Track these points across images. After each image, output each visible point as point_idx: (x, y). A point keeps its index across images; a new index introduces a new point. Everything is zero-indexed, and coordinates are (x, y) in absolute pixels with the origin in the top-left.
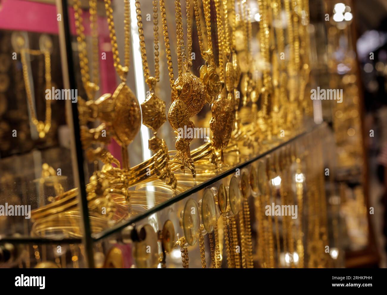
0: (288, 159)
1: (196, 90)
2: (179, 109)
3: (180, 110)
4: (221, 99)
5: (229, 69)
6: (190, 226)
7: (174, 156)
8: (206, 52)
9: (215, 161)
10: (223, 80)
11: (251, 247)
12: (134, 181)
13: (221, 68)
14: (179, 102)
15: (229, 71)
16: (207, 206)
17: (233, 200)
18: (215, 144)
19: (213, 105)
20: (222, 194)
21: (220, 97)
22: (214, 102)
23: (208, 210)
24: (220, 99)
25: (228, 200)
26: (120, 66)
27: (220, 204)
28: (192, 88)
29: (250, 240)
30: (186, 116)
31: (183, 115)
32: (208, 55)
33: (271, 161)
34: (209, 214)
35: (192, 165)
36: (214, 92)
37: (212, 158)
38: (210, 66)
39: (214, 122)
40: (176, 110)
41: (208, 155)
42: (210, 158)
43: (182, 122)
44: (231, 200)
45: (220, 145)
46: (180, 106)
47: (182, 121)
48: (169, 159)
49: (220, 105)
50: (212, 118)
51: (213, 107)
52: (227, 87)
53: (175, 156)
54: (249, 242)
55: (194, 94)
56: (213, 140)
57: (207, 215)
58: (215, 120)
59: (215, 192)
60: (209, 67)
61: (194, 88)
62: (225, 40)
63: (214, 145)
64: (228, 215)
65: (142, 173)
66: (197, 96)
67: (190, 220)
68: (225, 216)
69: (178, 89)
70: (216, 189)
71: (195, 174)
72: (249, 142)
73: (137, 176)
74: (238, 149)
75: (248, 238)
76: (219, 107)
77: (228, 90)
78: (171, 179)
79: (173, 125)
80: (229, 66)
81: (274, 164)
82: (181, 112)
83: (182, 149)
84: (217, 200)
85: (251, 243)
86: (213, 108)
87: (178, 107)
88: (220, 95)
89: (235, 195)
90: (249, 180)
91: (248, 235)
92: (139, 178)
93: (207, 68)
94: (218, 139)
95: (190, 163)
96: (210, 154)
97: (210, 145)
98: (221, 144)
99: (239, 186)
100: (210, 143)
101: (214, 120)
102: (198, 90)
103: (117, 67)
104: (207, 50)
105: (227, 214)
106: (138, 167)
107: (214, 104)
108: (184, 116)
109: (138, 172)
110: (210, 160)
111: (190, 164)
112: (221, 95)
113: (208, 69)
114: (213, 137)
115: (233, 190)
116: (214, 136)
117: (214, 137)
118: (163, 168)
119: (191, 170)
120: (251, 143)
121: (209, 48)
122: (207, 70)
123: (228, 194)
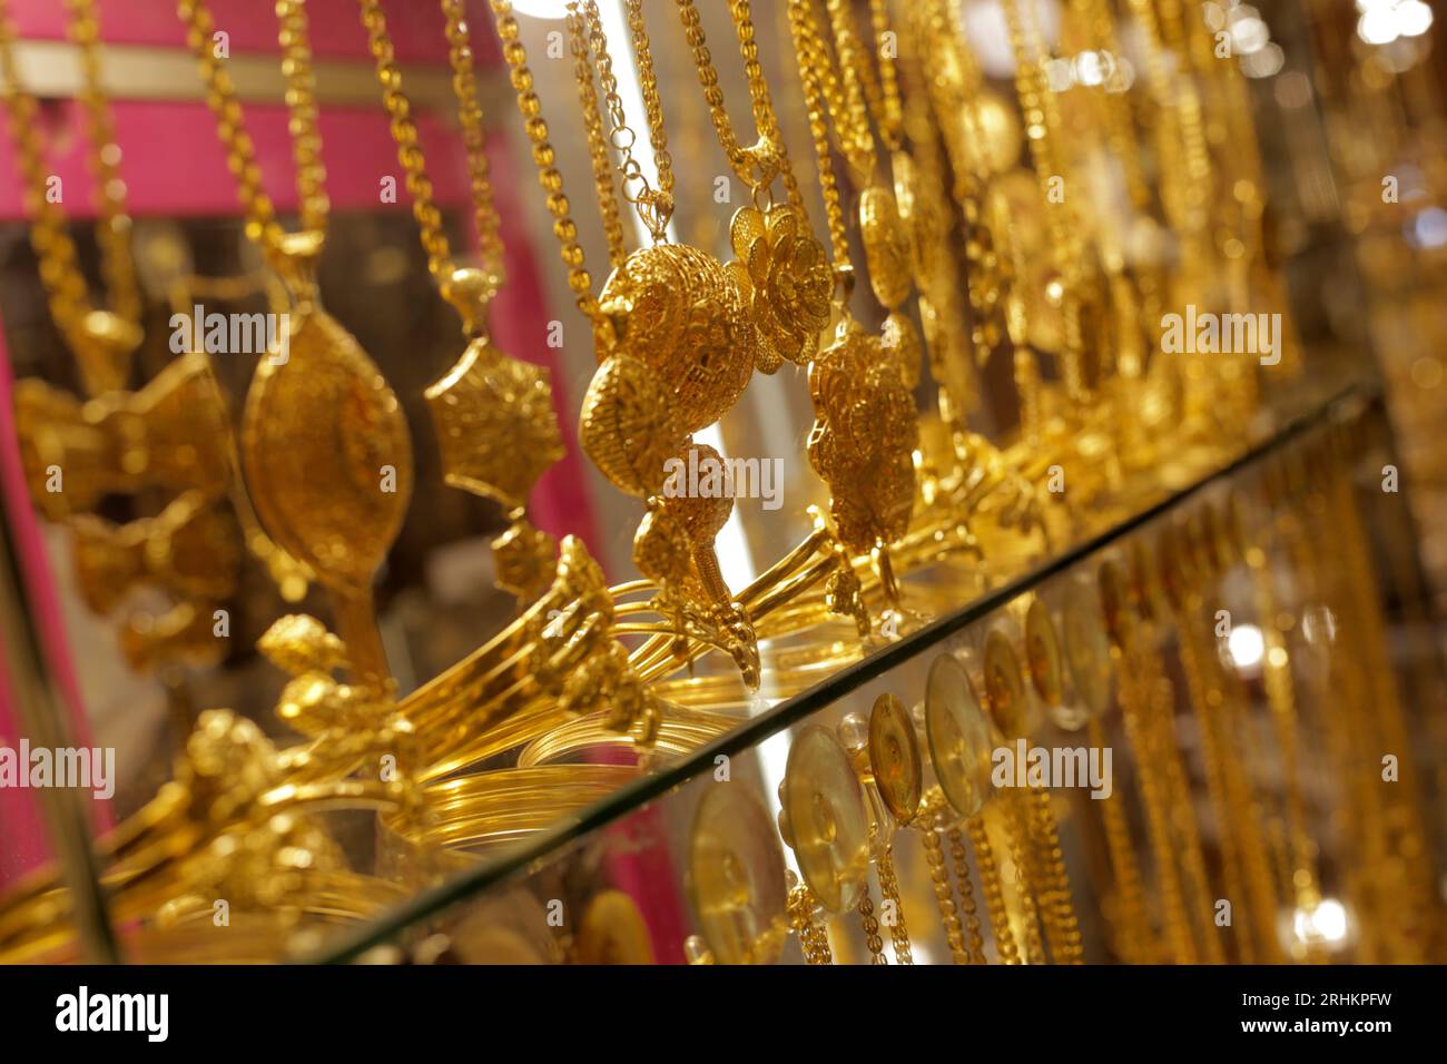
0: (1201, 556)
1: (701, 309)
2: (626, 396)
3: (629, 402)
4: (847, 339)
5: (872, 215)
6: (731, 900)
7: (648, 603)
8: (750, 149)
9: (855, 600)
10: (847, 260)
11: (1074, 936)
12: (463, 730)
13: (832, 213)
14: (623, 366)
15: (874, 223)
16: (816, 801)
17: (952, 756)
18: (846, 529)
19: (815, 370)
20: (892, 739)
21: (843, 334)
22: (818, 357)
23: (823, 818)
24: (842, 339)
25: (928, 760)
26: (275, 234)
27: (885, 780)
28: (685, 303)
29: (1066, 909)
30: (661, 424)
31: (646, 421)
32: (756, 160)
33: (1124, 571)
34: (833, 832)
35: (734, 631)
36: (804, 312)
37: (835, 592)
38: (775, 205)
39: (826, 437)
40: (615, 402)
41: (820, 581)
42: (829, 593)
43: (648, 452)
44: (940, 759)
45: (870, 530)
46: (629, 384)
47: (646, 447)
48: (610, 618)
49: (843, 365)
50: (816, 423)
51: (813, 377)
52: (877, 289)
53: (653, 603)
54: (1063, 916)
55: (695, 328)
56: (836, 515)
57: (822, 836)
58: (829, 430)
59: (856, 731)
60: (770, 213)
61: (693, 302)
62: (839, 99)
63: (842, 537)
64: (944, 823)
65: (491, 691)
66: (707, 333)
67: (729, 874)
68: (932, 829)
69: (611, 312)
70: (860, 722)
71: (751, 668)
72: (1022, 506)
73: (476, 704)
74: (971, 540)
75: (1060, 903)
76: (840, 373)
77: (884, 301)
78: (626, 705)
79: (605, 467)
80: (872, 202)
81: (1139, 582)
82: (637, 407)
83: (666, 566)
84: (869, 768)
85: (1072, 922)
86: (814, 384)
87: (623, 390)
88: (840, 324)
89: (958, 733)
90: (1024, 664)
91: (1057, 888)
92: (482, 714)
93: (764, 218)
94: (854, 507)
95: (725, 622)
96: (826, 577)
97: (825, 535)
98: (874, 528)
99: (973, 693)
100: (822, 528)
101: (822, 430)
102: (710, 306)
103: (263, 240)
104: (756, 143)
105: (938, 817)
106: (472, 668)
107: (817, 363)
108: (651, 426)
109: (476, 690)
110: (830, 600)
111: (723, 628)
112: (845, 324)
113: (767, 219)
114: (831, 502)
115: (950, 715)
116: (834, 497)
117: (836, 503)
118: (583, 658)
119: (730, 654)
120: (1033, 510)
121: (760, 133)
122: (763, 223)
123: (921, 733)
